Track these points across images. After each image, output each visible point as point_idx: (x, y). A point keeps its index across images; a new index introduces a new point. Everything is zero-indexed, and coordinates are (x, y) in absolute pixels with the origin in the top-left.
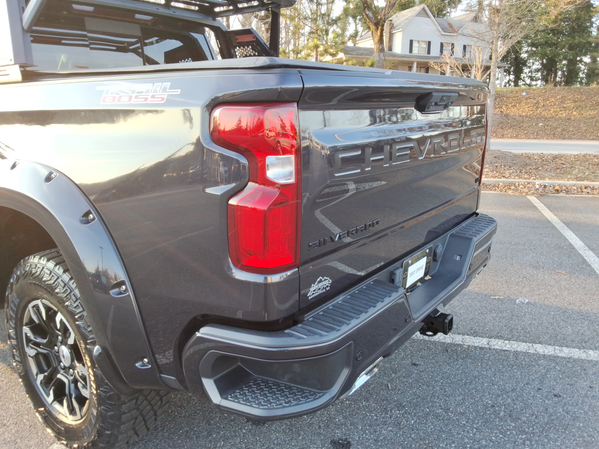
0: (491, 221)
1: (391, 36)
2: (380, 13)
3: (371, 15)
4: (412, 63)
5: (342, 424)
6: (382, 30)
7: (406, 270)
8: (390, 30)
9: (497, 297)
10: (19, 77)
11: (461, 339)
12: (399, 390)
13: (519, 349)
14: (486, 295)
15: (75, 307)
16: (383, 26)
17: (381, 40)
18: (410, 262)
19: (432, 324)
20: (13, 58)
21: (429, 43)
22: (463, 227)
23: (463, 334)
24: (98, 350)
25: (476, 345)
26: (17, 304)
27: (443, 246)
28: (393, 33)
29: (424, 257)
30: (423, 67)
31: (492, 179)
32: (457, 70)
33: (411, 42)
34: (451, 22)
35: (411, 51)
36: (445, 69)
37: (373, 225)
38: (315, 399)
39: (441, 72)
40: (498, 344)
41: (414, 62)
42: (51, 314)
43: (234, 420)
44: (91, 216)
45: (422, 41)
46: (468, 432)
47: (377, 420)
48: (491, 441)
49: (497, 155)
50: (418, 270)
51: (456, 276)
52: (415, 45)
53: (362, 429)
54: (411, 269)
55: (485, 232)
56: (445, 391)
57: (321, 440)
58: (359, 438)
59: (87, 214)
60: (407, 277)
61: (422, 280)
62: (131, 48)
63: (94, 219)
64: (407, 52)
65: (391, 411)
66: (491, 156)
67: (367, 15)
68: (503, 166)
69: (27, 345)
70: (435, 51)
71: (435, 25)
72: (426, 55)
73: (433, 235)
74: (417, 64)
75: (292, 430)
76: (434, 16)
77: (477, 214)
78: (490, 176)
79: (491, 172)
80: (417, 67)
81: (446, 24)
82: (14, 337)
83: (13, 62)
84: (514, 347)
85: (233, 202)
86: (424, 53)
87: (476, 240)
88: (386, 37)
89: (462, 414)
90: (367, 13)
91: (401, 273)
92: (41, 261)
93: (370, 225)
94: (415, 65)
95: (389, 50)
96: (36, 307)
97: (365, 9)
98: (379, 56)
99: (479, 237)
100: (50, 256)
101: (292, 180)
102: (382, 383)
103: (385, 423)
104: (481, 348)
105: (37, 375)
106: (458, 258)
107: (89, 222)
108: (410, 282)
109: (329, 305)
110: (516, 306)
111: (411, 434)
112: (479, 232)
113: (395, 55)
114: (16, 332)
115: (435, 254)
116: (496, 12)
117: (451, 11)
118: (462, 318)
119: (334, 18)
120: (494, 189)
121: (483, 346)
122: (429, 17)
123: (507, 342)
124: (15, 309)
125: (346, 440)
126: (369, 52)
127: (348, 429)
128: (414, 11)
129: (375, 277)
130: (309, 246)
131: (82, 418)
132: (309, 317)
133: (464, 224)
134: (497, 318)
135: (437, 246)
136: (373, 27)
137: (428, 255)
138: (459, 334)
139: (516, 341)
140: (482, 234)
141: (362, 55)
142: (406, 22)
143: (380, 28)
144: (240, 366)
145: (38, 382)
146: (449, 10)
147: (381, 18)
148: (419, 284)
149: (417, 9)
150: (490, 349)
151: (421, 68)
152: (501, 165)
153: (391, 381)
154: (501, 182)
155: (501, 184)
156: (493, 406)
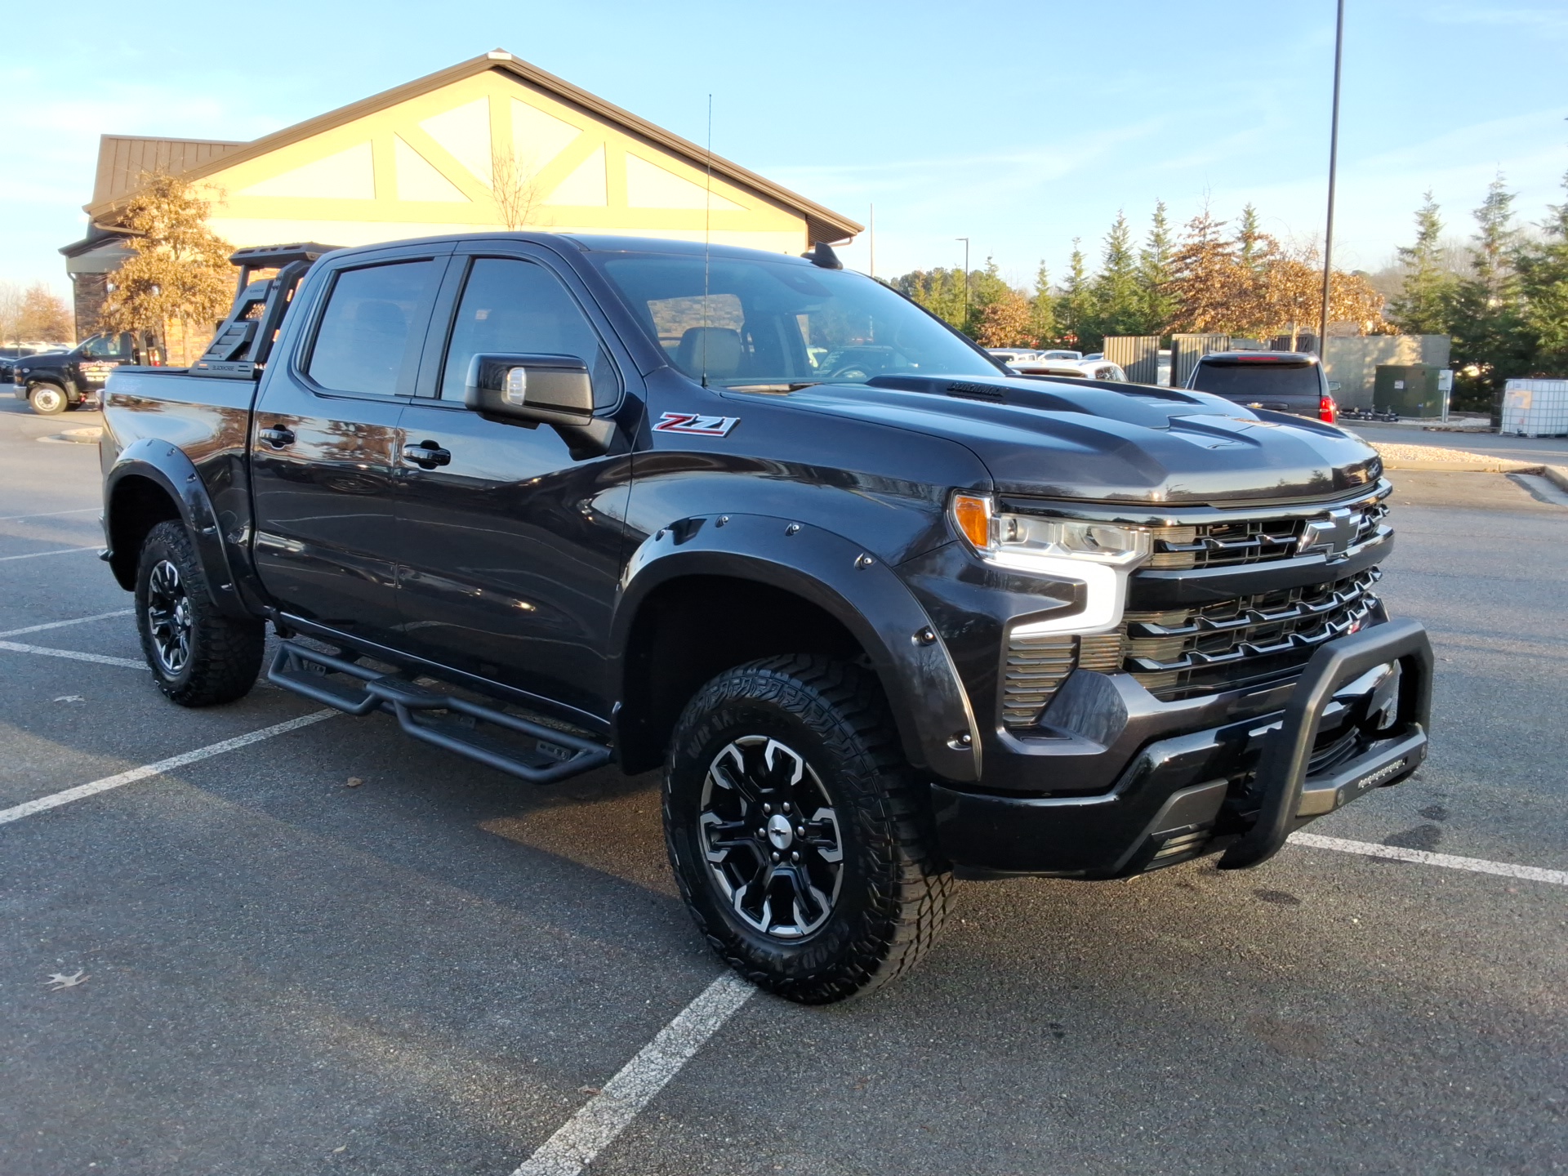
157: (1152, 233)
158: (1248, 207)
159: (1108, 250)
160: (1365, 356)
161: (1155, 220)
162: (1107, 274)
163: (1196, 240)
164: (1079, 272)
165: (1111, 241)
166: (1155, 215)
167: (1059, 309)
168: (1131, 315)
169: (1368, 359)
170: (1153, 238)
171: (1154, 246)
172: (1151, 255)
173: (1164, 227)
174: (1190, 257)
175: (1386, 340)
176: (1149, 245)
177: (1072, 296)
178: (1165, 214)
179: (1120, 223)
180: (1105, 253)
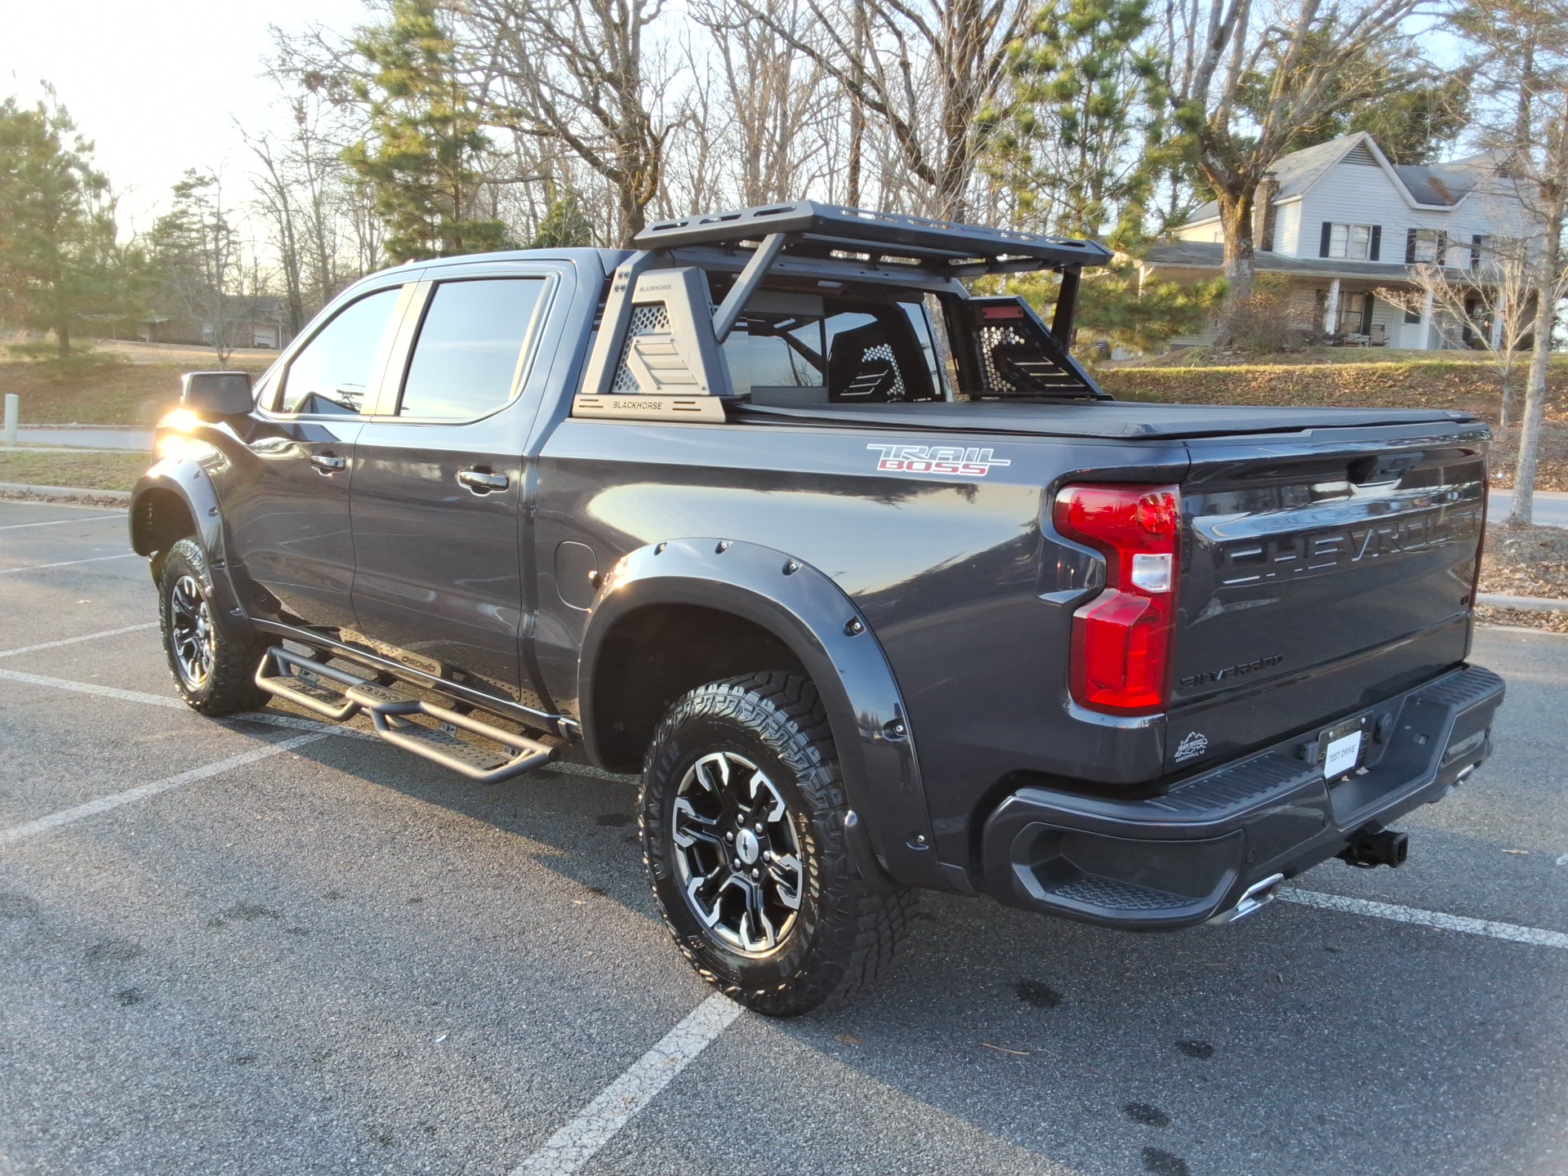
0: (1493, 679)
1: (1271, 212)
2: (1244, 161)
3: (1219, 165)
4: (1328, 282)
5: (1195, 1022)
6: (1248, 204)
7: (1323, 749)
8: (1269, 199)
9: (1514, 851)
10: (720, 415)
11: (1428, 918)
12: (1300, 985)
13: (1549, 943)
14: (1491, 845)
15: (797, 762)
16: (1251, 192)
17: (1244, 229)
18: (1331, 734)
19: (1369, 847)
20: (706, 386)
21: (1377, 231)
22: (1435, 686)
23: (1434, 910)
24: (852, 818)
25: (1459, 929)
26: (674, 759)
27: (1394, 718)
28: (1276, 207)
29: (1356, 730)
30: (1356, 293)
31: (1533, 599)
32: (1451, 310)
33: (1327, 229)
34: (1438, 176)
35: (1325, 250)
36: (1418, 305)
37: (1274, 662)
38: (1184, 906)
39: (1407, 314)
40: (1504, 931)
41: (1332, 279)
42: (741, 775)
43: (997, 996)
44: (858, 625)
45: (1357, 226)
46: (1431, 1055)
47: (1258, 1022)
48: (1475, 1070)
49: (1547, 539)
50: (1345, 751)
51: (1419, 770)
52: (1337, 234)
53: (1231, 1033)
54: (1332, 748)
55: (1476, 698)
56: (1390, 994)
57: (1159, 1039)
58: (1227, 1043)
59: (851, 623)
60: (1324, 760)
61: (1350, 773)
62: (777, 326)
63: (862, 629)
64: (1314, 255)
65: (1285, 1013)
66: (1533, 542)
67: (1209, 166)
68: (1562, 568)
69: (678, 830)
70: (1392, 252)
71: (1394, 185)
72: (1367, 261)
73: (1373, 697)
74: (1342, 284)
75: (1104, 1020)
76: (1392, 162)
77: (1466, 666)
78: (1528, 591)
79: (1532, 580)
80: (1341, 292)
81: (1425, 183)
82: (656, 815)
83: (707, 392)
84: (1538, 938)
85: (1081, 614)
86: (1361, 256)
87: (1457, 710)
88: (1257, 217)
89: (1423, 1029)
90: (1211, 160)
91: (1316, 751)
92: (735, 692)
93: (1268, 662)
94: (1335, 287)
95: (1263, 249)
96: (714, 765)
97: (1205, 151)
98: (1238, 266)
99: (1463, 705)
100: (751, 683)
101: (1165, 587)
102: (1266, 972)
103: (1273, 1029)
104: (1470, 936)
105: (689, 880)
106: (1422, 741)
107: (853, 634)
108: (1330, 771)
109: (1204, 778)
110: (1553, 870)
111: (1323, 1048)
112: (1466, 695)
113: (1281, 263)
114: (662, 807)
115: (1377, 730)
116: (1548, 192)
117: (1438, 145)
118: (1434, 883)
119: (1125, 181)
120: (1536, 623)
121: (1474, 931)
122: (1377, 164)
123: (1525, 929)
124: (668, 768)
125: (1203, 1043)
126: (1212, 252)
127: (1206, 1030)
128: (1336, 149)
129: (1271, 750)
130: (1182, 682)
131: (777, 944)
132: (1175, 788)
133: (1436, 682)
134: (1511, 889)
135: (1382, 716)
136: (1223, 196)
137: (1363, 728)
138: (1425, 909)
139: (1546, 928)
140: (1469, 701)
141: (1190, 262)
142: (1313, 178)
143: (1242, 199)
144: (1062, 858)
145: (691, 892)
146: (1433, 142)
147: (1245, 174)
148: (1345, 779)
149: (1343, 143)
150: (1488, 937)
151: (1351, 294)
152: (1558, 566)
153: (1285, 970)
154: (1555, 607)
155: (1556, 612)
156: (1482, 1024)
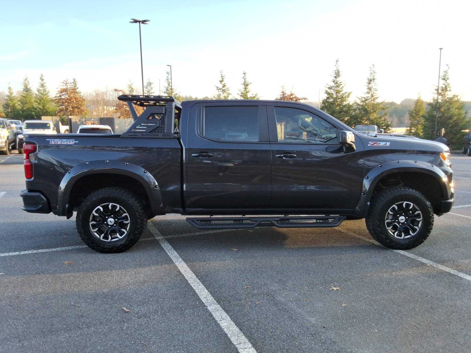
157: (40, 83)
158: (74, 78)
159: (23, 87)
160: (125, 124)
161: (41, 79)
162: (24, 95)
163: (65, 87)
164: (12, 94)
165: (24, 84)
166: (40, 77)
167: (5, 106)
168: (36, 109)
169: (126, 125)
170: (40, 84)
171: (41, 87)
172: (41, 90)
173: (44, 82)
174: (63, 92)
175: (130, 119)
176: (40, 87)
177: (10, 102)
178: (43, 78)
179: (26, 79)
180: (22, 88)
